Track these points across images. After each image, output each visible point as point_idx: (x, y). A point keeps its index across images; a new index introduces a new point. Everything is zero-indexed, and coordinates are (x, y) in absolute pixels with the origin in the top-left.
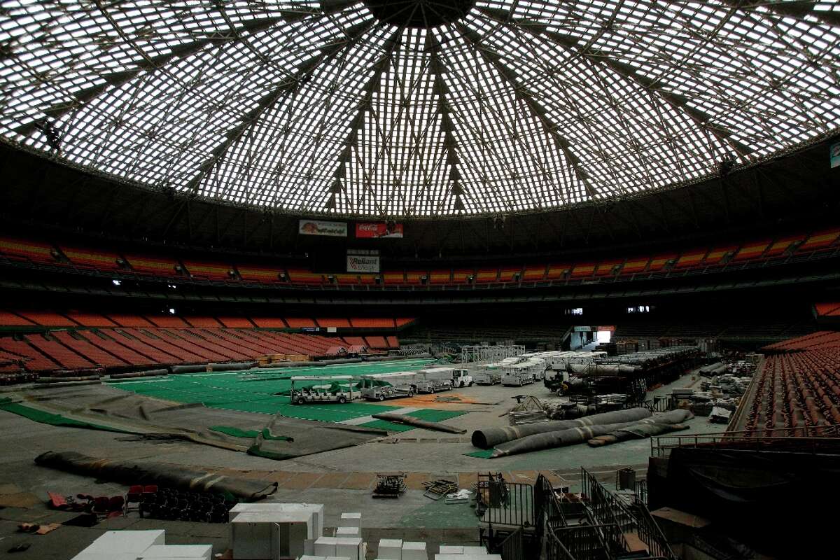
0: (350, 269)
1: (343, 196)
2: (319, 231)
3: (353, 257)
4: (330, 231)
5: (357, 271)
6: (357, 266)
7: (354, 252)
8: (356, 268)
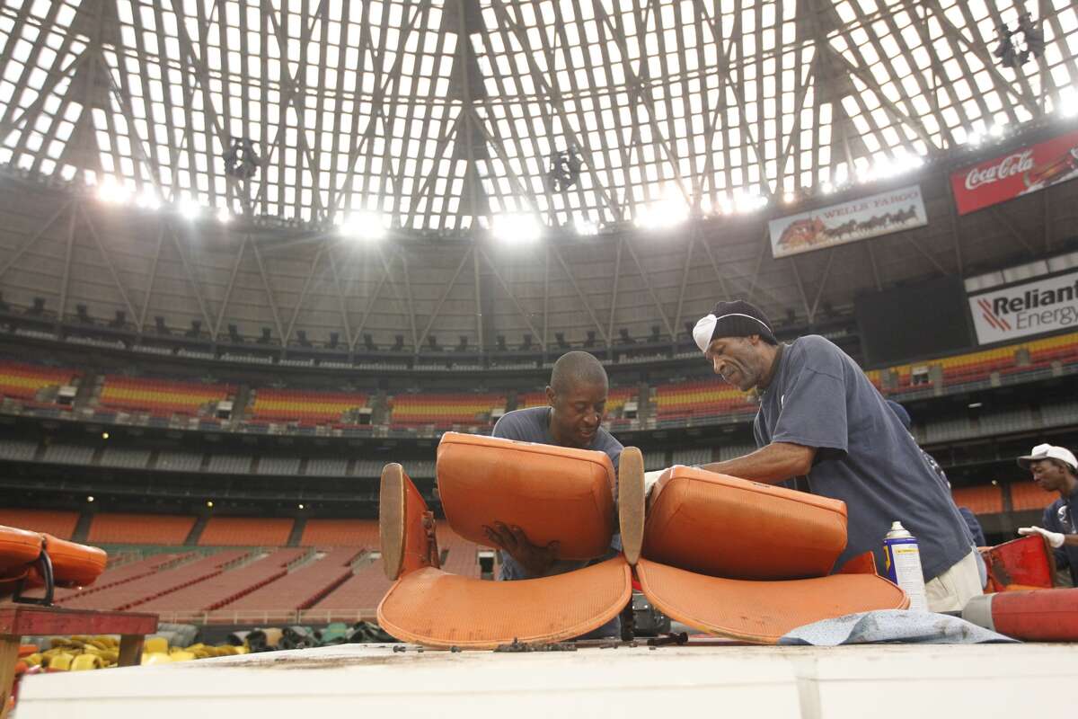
0: (986, 333)
1: (870, 99)
2: (832, 233)
3: (990, 297)
4: (868, 225)
5: (1014, 333)
6: (1011, 317)
7: (989, 280)
8: (1005, 326)
